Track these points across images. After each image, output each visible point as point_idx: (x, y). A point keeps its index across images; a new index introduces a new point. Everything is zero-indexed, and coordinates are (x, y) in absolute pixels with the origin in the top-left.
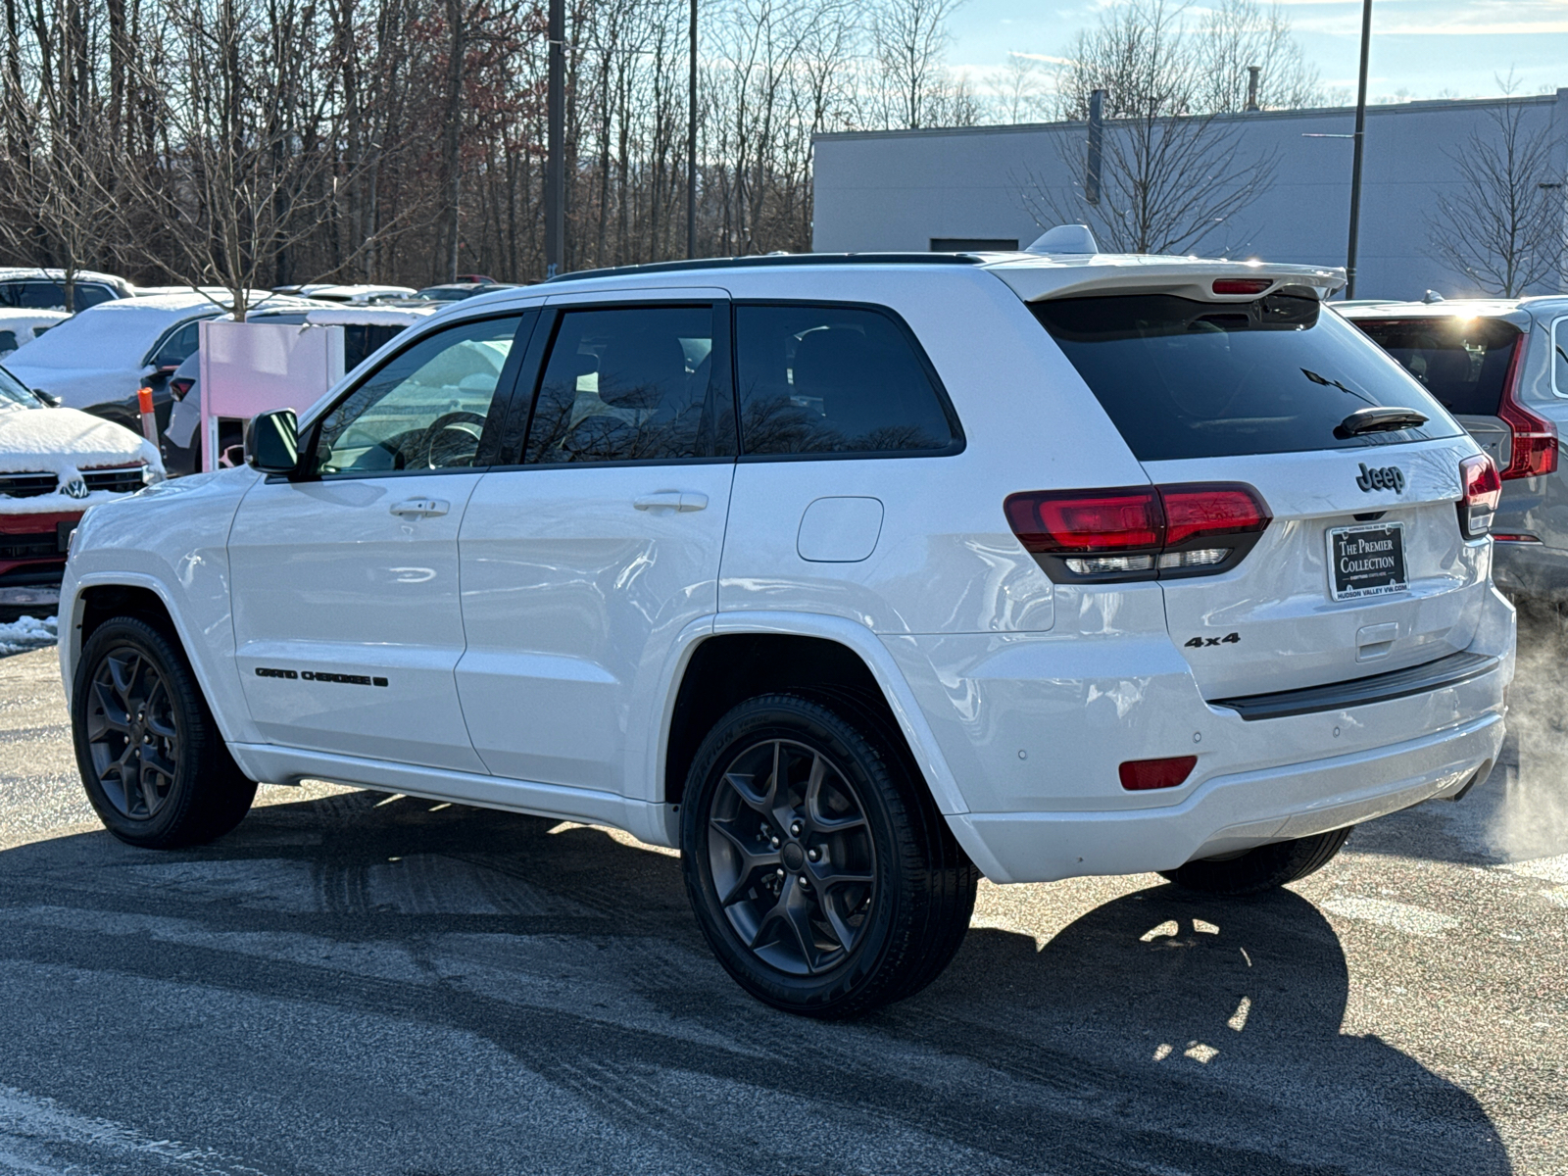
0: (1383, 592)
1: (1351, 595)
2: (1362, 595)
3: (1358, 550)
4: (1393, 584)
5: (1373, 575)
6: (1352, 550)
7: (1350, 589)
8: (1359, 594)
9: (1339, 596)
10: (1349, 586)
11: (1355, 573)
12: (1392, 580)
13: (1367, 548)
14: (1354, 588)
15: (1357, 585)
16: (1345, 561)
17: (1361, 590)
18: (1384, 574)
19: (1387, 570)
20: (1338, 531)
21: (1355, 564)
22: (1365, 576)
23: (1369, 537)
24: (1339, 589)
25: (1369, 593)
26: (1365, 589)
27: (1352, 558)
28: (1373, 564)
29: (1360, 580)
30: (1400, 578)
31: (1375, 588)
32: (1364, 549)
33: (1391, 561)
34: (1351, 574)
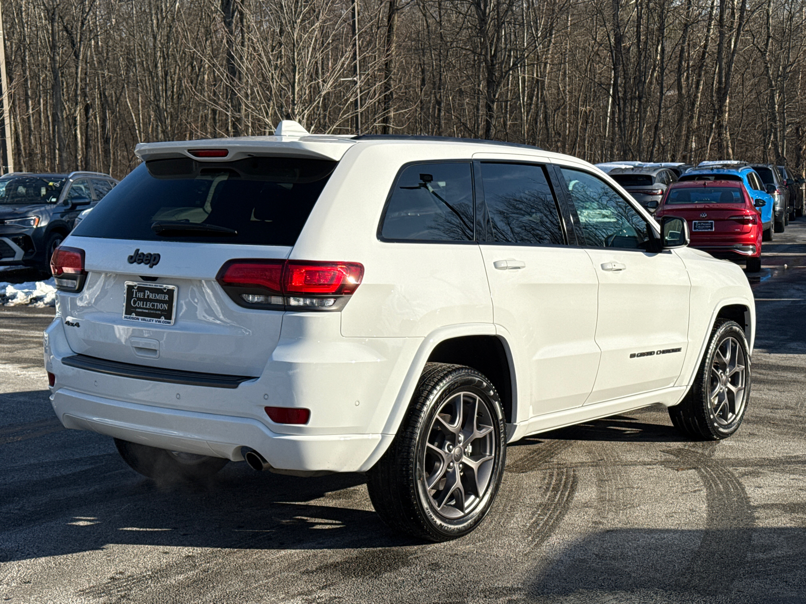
0: (154, 322)
1: (133, 318)
2: (140, 321)
3: (144, 295)
4: (163, 319)
5: (152, 312)
6: (140, 295)
7: (134, 315)
8: (138, 319)
9: (125, 317)
10: (134, 314)
11: (140, 308)
12: (163, 317)
13: (151, 297)
14: (136, 315)
15: (138, 314)
16: (134, 300)
17: (140, 317)
18: (160, 312)
19: (162, 311)
20: (131, 283)
21: (141, 304)
22: (147, 311)
23: (153, 290)
24: (126, 314)
25: (144, 320)
26: (142, 318)
27: (139, 299)
28: (153, 305)
29: (142, 312)
30: (168, 316)
31: (149, 318)
32: (148, 296)
33: (166, 306)
34: (137, 308)
